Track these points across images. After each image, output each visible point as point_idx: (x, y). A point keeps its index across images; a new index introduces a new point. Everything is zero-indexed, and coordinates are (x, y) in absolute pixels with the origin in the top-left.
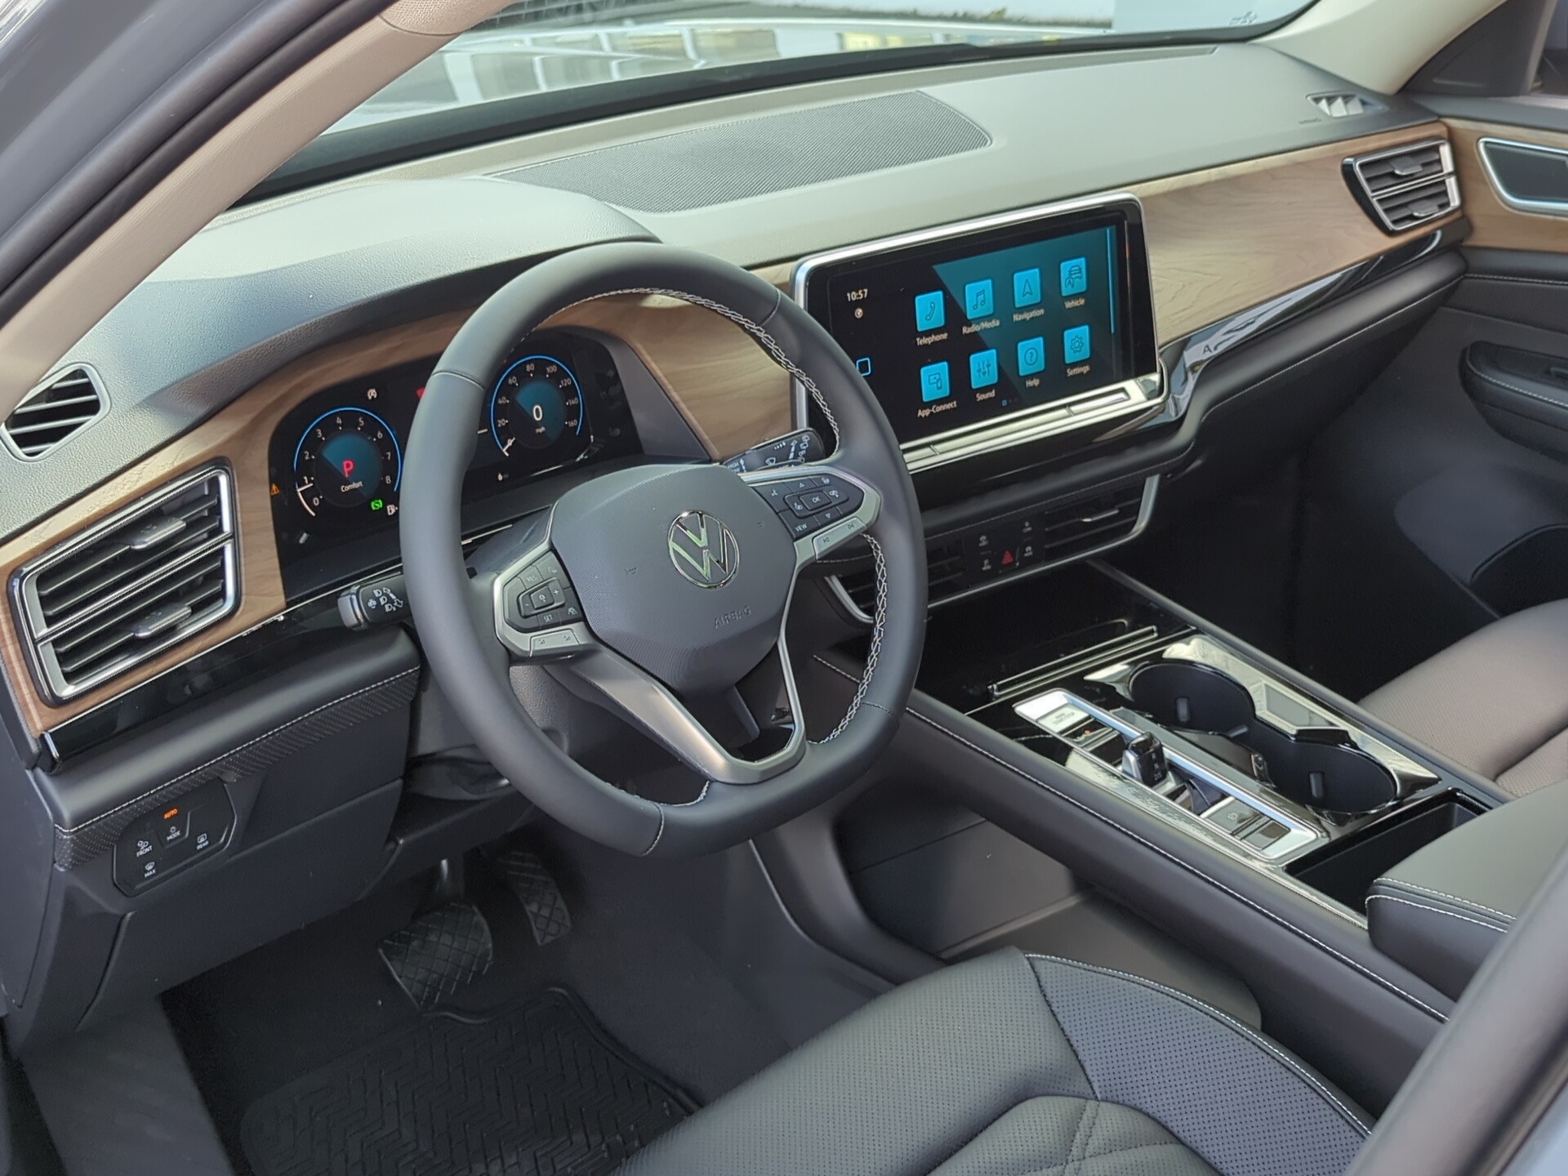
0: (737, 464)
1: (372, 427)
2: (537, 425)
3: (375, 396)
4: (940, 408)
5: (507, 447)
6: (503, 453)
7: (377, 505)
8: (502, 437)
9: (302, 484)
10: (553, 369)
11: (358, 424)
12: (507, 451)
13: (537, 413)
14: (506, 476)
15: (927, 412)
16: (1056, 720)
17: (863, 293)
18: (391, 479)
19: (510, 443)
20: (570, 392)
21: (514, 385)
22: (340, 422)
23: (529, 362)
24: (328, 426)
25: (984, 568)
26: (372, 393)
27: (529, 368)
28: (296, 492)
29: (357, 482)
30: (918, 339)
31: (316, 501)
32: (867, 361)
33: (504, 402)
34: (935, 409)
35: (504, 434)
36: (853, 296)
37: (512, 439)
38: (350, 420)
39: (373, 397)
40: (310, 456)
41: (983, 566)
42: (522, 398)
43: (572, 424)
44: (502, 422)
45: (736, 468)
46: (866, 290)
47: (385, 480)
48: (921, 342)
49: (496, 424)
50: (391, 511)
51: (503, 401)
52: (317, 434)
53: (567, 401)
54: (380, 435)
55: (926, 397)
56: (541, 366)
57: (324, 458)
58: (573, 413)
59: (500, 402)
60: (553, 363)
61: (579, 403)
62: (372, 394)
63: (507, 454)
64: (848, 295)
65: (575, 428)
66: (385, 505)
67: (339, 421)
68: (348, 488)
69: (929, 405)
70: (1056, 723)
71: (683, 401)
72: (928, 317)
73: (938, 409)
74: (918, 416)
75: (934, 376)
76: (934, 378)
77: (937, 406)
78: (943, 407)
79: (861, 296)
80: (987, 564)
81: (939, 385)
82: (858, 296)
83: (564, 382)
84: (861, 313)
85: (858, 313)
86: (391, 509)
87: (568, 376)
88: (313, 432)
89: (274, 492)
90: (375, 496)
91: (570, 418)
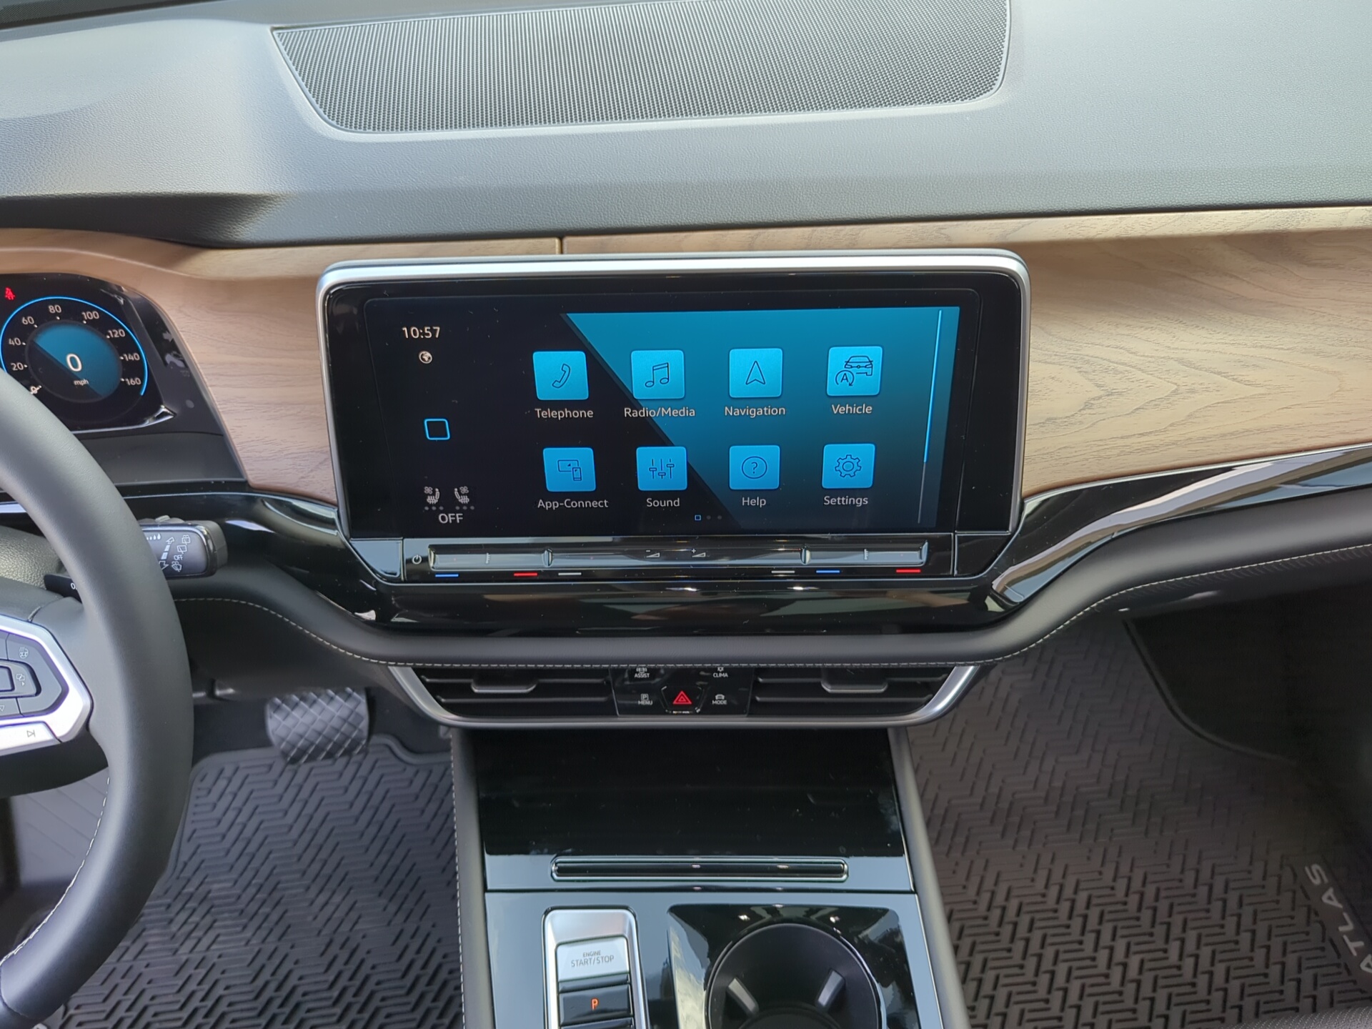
2: (75, 376)
4: (576, 504)
10: (94, 315)
13: (73, 363)
15: (555, 505)
17: (434, 332)
20: (125, 345)
21: (31, 326)
23: (53, 302)
25: (641, 702)
27: (52, 309)
30: (538, 410)
32: (443, 422)
33: (19, 344)
34: (568, 503)
36: (414, 332)
37: (37, 385)
41: (640, 700)
42: (47, 342)
43: (132, 382)
44: (18, 366)
46: (438, 329)
48: (541, 414)
51: (16, 341)
53: (121, 354)
55: (551, 486)
56: (72, 312)
58: (132, 369)
59: (11, 342)
60: (92, 309)
64: (405, 329)
65: (139, 387)
69: (560, 496)
72: (557, 384)
73: (574, 504)
74: (539, 507)
75: (568, 463)
76: (569, 465)
77: (571, 501)
78: (585, 504)
79: (428, 334)
80: (646, 699)
81: (577, 474)
82: (424, 334)
83: (114, 333)
84: (429, 358)
85: (424, 357)
87: (120, 327)
91: (128, 374)
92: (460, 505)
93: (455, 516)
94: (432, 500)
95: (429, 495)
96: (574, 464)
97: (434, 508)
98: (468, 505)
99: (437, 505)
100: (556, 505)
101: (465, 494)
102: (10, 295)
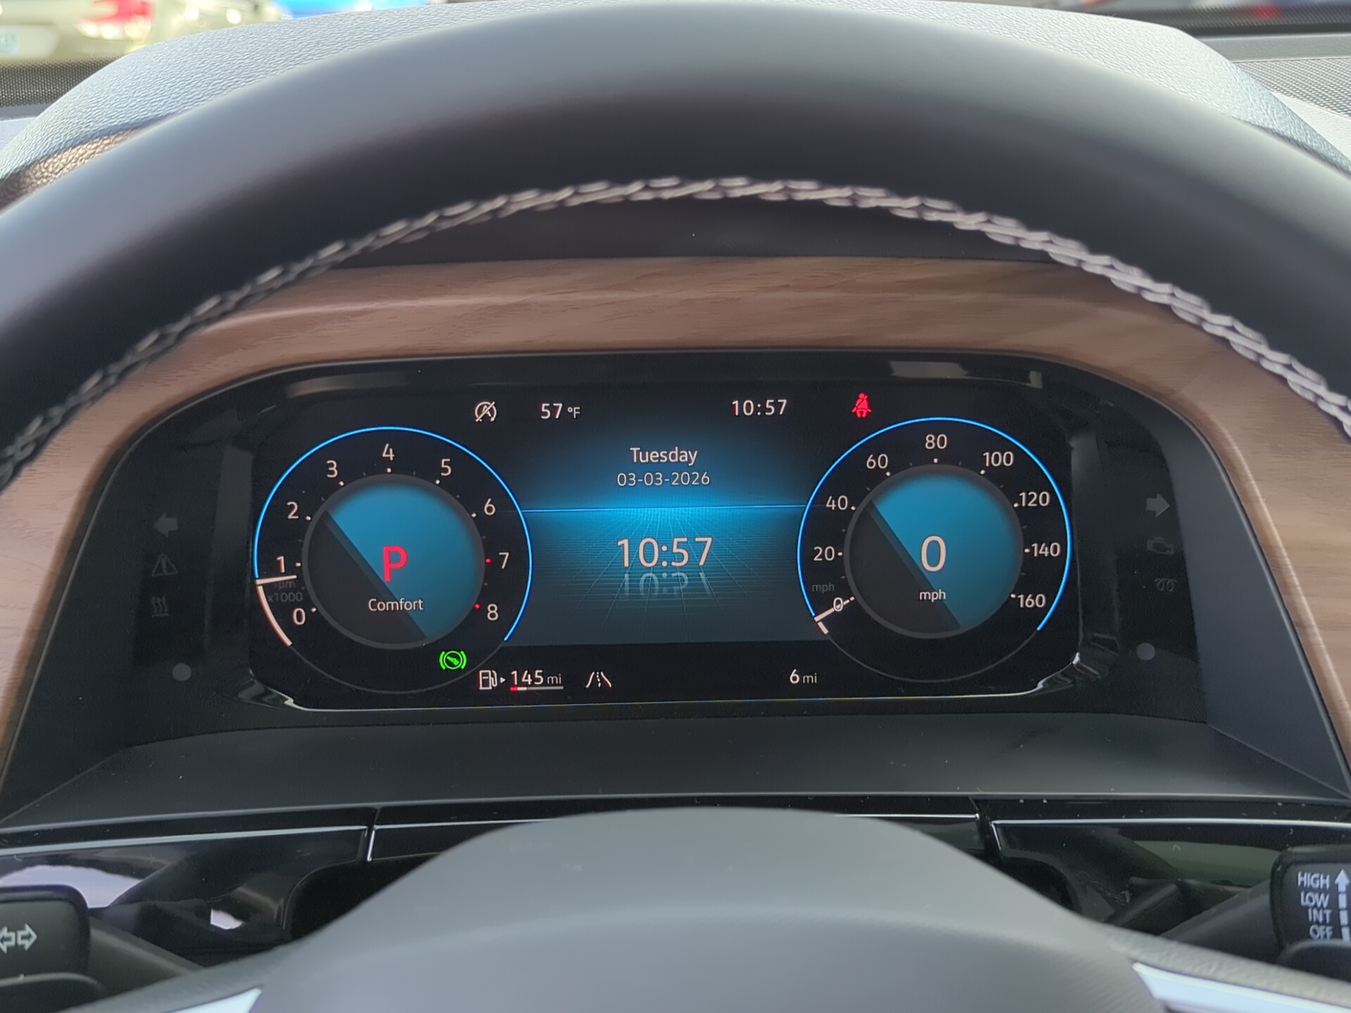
0: (1324, 882)
1: (471, 485)
2: (925, 581)
3: (492, 418)
5: (827, 614)
6: (814, 625)
7: (455, 661)
8: (820, 588)
9: (274, 571)
10: (1005, 459)
11: (436, 470)
12: (827, 622)
14: (814, 680)
18: (501, 611)
19: (839, 605)
20: (1042, 525)
21: (878, 474)
22: (391, 456)
23: (936, 428)
24: (360, 459)
26: (485, 409)
27: (931, 441)
28: (254, 587)
29: (411, 598)
31: (299, 617)
33: (843, 509)
35: (826, 581)
37: (846, 597)
38: (417, 459)
39: (486, 418)
40: (301, 512)
42: (898, 509)
43: (1027, 602)
44: (826, 554)
45: (1320, 891)
47: (482, 611)
49: (808, 555)
50: (486, 683)
51: (839, 503)
52: (326, 468)
53: (1029, 542)
54: (489, 508)
57: (335, 525)
58: (1038, 576)
59: (831, 504)
60: (1007, 445)
61: (1062, 557)
62: (486, 411)
63: (825, 631)
65: (1038, 613)
66: (473, 665)
67: (388, 454)
68: (383, 606)
71: (1322, 627)
83: (1029, 498)
86: (490, 680)
87: (1044, 485)
88: (318, 463)
89: (160, 569)
90: (450, 643)
91: (1026, 586)
102: (862, 406)
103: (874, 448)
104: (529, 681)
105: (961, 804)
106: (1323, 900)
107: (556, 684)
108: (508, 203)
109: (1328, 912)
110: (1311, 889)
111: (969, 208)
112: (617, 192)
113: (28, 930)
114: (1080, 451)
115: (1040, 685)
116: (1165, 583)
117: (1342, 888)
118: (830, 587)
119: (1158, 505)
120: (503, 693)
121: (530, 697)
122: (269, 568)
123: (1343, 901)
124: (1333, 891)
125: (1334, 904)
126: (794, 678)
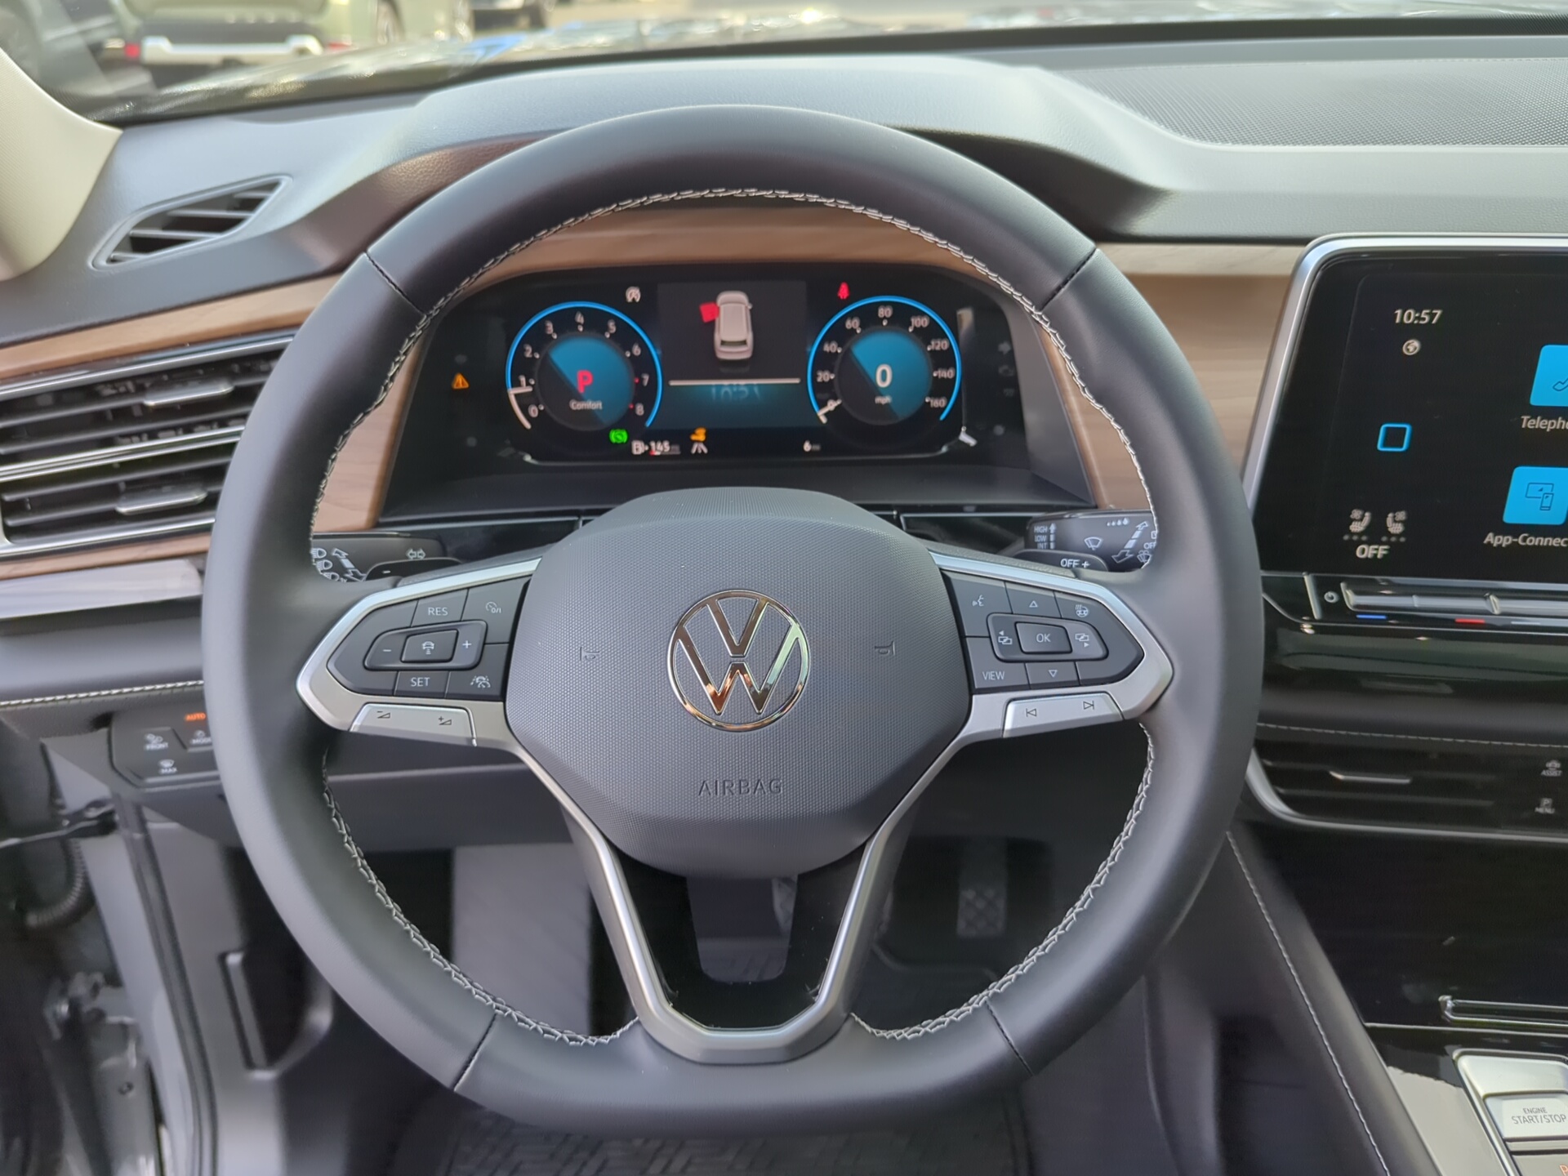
0: (1045, 529)
1: (625, 338)
2: (879, 392)
3: (638, 300)
4: (1534, 541)
5: (825, 410)
6: (818, 418)
7: (620, 436)
8: (819, 396)
9: (519, 385)
10: (922, 322)
11: (607, 329)
12: (826, 415)
13: (883, 376)
14: (817, 448)
15: (1505, 541)
16: (1522, 1114)
17: (1432, 316)
18: (644, 409)
19: (832, 405)
20: (943, 359)
21: (853, 330)
22: (582, 320)
23: (885, 304)
24: (564, 322)
25: (1540, 810)
26: (633, 294)
27: (882, 312)
28: (508, 395)
29: (595, 400)
30: (1525, 418)
31: (534, 411)
32: (1405, 429)
33: (834, 351)
34: (1525, 539)
35: (824, 392)
36: (1406, 316)
37: (835, 399)
38: (596, 322)
39: (634, 299)
40: (533, 353)
41: (1539, 806)
42: (863, 350)
43: (936, 403)
44: (825, 376)
45: (1043, 534)
46: (1439, 312)
47: (634, 409)
48: (1528, 423)
49: (814, 376)
50: (637, 450)
51: (832, 347)
52: (545, 327)
53: (936, 369)
54: (637, 350)
55: (1510, 516)
56: (902, 316)
57: (551, 360)
58: (941, 388)
59: (827, 348)
60: (923, 314)
61: (955, 378)
62: (633, 296)
63: (824, 420)
64: (1399, 312)
65: (942, 410)
66: (630, 439)
67: (580, 319)
68: (581, 406)
69: (1515, 530)
70: (1517, 1120)
72: (1560, 386)
73: (1531, 541)
74: (1485, 542)
75: (1540, 486)
76: (1541, 490)
77: (1529, 536)
78: (1543, 541)
79: (1424, 319)
80: (1547, 805)
81: (1546, 503)
82: (1419, 318)
83: (936, 345)
84: (1415, 349)
85: (1409, 347)
86: (639, 448)
87: (944, 336)
88: (541, 325)
89: (458, 384)
90: (618, 426)
91: (935, 394)
92: (1390, 535)
93: (1377, 549)
94: (1356, 527)
95: (1355, 520)
96: (1548, 489)
97: (1355, 538)
98: (1398, 536)
99: (1360, 534)
100: (1508, 540)
101: (1399, 522)
102: (843, 292)
103: (851, 315)
104: (661, 448)
105: (889, 507)
106: (1044, 538)
107: (677, 450)
108: (648, 198)
109: (1045, 544)
110: (1040, 534)
111: (858, 205)
112: (698, 194)
113: (421, 551)
114: (966, 316)
115: (944, 449)
116: (1009, 392)
117: (1052, 532)
118: (826, 395)
119: (1004, 347)
120: (647, 455)
121: (663, 457)
122: (516, 383)
123: (1052, 538)
124: (1048, 534)
125: (1049, 541)
126: (807, 447)
